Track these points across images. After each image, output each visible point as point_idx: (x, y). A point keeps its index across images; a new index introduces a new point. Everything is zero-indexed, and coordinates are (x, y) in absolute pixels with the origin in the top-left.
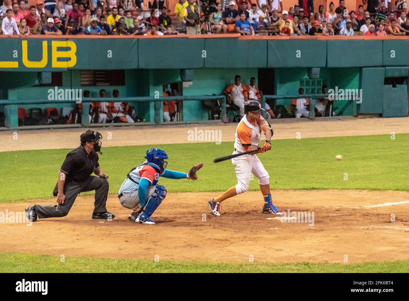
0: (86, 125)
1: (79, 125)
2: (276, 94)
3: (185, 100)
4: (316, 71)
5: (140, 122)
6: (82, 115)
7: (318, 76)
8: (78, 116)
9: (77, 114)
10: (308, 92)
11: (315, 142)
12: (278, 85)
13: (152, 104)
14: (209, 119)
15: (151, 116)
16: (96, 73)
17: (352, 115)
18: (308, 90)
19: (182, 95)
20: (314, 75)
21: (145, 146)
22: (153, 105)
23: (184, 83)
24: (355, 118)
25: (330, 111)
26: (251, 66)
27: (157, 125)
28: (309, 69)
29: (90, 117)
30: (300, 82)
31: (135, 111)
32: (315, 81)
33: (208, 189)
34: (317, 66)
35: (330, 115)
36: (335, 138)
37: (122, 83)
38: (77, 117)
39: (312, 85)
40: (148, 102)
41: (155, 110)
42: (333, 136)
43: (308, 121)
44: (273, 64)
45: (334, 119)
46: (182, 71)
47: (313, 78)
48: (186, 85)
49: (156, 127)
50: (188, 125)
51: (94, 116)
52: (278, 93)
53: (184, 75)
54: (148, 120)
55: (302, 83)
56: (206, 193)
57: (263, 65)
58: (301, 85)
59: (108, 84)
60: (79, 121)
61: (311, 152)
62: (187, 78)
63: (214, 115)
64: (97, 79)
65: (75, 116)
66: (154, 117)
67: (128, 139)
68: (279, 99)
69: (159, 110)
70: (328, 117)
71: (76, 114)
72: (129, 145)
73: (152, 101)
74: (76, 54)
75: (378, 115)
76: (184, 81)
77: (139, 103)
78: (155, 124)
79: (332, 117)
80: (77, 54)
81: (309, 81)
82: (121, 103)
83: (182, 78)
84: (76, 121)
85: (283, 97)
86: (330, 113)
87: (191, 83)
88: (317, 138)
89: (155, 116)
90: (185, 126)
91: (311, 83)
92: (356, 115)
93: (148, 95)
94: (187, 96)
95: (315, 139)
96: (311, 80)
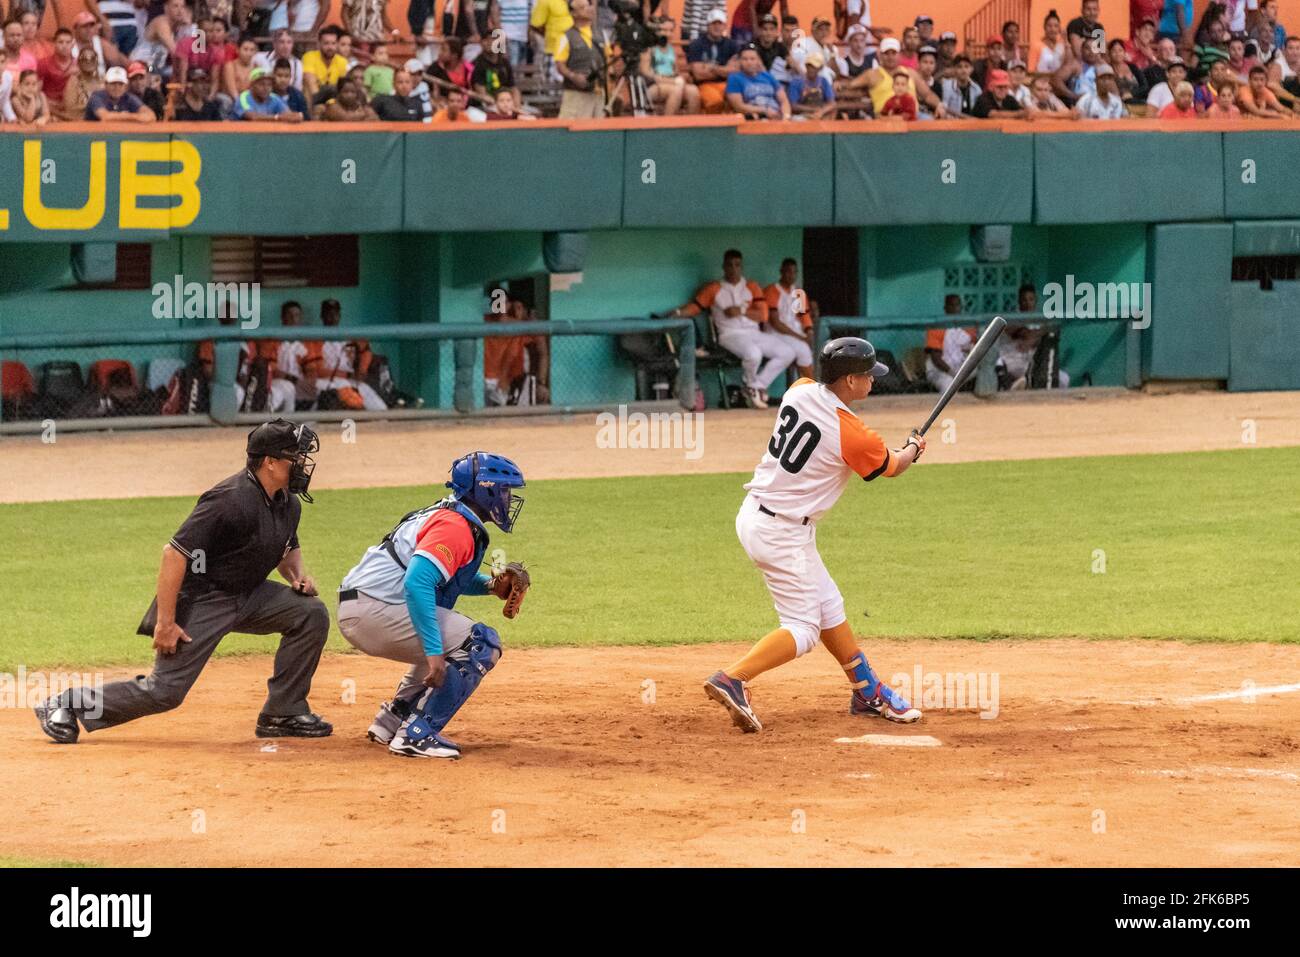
0: (224, 419)
1: (202, 418)
2: (864, 314)
3: (558, 333)
4: (998, 237)
5: (405, 406)
6: (211, 384)
7: (1005, 254)
8: (198, 387)
9: (196, 381)
10: (973, 306)
11: (1000, 476)
12: (871, 283)
13: (446, 350)
14: (638, 398)
15: (442, 388)
16: (265, 244)
17: (1125, 385)
18: (971, 298)
19: (546, 316)
20: (990, 250)
21: (419, 487)
22: (451, 351)
23: (554, 277)
24: (1135, 393)
25: (1050, 371)
26: (780, 220)
27: (463, 418)
28: (975, 231)
29: (240, 392)
30: (947, 272)
31: (390, 370)
32: (994, 270)
33: (632, 637)
34: (1003, 218)
35: (1049, 384)
36: (1066, 460)
37: (350, 279)
38: (195, 390)
39: (985, 283)
40: (434, 341)
41: (458, 367)
42: (1059, 455)
43: (974, 403)
44: (853, 213)
45: (1063, 396)
46: (549, 239)
47: (991, 259)
48: (559, 283)
49: (459, 423)
50: (567, 418)
51: (252, 389)
52: (871, 310)
53: (556, 253)
54: (433, 402)
55: (950, 277)
56: (626, 652)
57: (820, 217)
58: (947, 284)
59: (303, 282)
60: (204, 406)
61: (985, 510)
62: (565, 259)
63: (654, 382)
64: (265, 266)
65: (191, 388)
66: (452, 392)
67: (365, 464)
68: (874, 329)
69: (471, 366)
70: (1041, 392)
71: (192, 383)
72: (367, 486)
73: (446, 337)
74: (199, 184)
75: (1213, 385)
76: (554, 271)
77: (403, 343)
78: (456, 413)
79: (1056, 390)
80: (203, 183)
81: (975, 271)
82: (344, 343)
83: (547, 262)
84: (192, 405)
85: (887, 322)
86: (1050, 378)
87: (577, 278)
88: (1006, 462)
89: (456, 388)
90: (555, 419)
91: (981, 277)
92: (1138, 383)
93: (435, 318)
94: (565, 322)
95: (998, 464)
96: (981, 268)
